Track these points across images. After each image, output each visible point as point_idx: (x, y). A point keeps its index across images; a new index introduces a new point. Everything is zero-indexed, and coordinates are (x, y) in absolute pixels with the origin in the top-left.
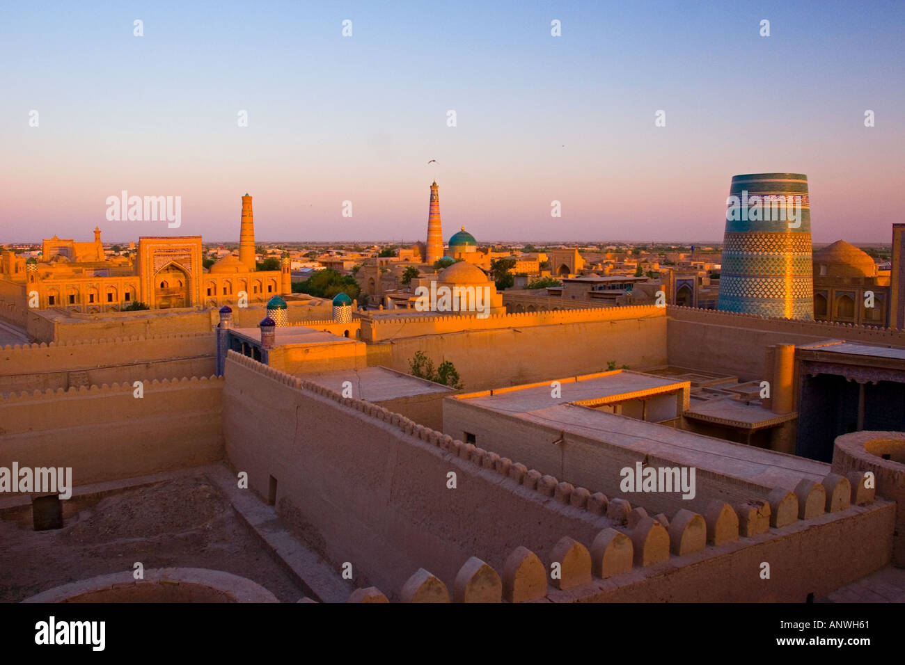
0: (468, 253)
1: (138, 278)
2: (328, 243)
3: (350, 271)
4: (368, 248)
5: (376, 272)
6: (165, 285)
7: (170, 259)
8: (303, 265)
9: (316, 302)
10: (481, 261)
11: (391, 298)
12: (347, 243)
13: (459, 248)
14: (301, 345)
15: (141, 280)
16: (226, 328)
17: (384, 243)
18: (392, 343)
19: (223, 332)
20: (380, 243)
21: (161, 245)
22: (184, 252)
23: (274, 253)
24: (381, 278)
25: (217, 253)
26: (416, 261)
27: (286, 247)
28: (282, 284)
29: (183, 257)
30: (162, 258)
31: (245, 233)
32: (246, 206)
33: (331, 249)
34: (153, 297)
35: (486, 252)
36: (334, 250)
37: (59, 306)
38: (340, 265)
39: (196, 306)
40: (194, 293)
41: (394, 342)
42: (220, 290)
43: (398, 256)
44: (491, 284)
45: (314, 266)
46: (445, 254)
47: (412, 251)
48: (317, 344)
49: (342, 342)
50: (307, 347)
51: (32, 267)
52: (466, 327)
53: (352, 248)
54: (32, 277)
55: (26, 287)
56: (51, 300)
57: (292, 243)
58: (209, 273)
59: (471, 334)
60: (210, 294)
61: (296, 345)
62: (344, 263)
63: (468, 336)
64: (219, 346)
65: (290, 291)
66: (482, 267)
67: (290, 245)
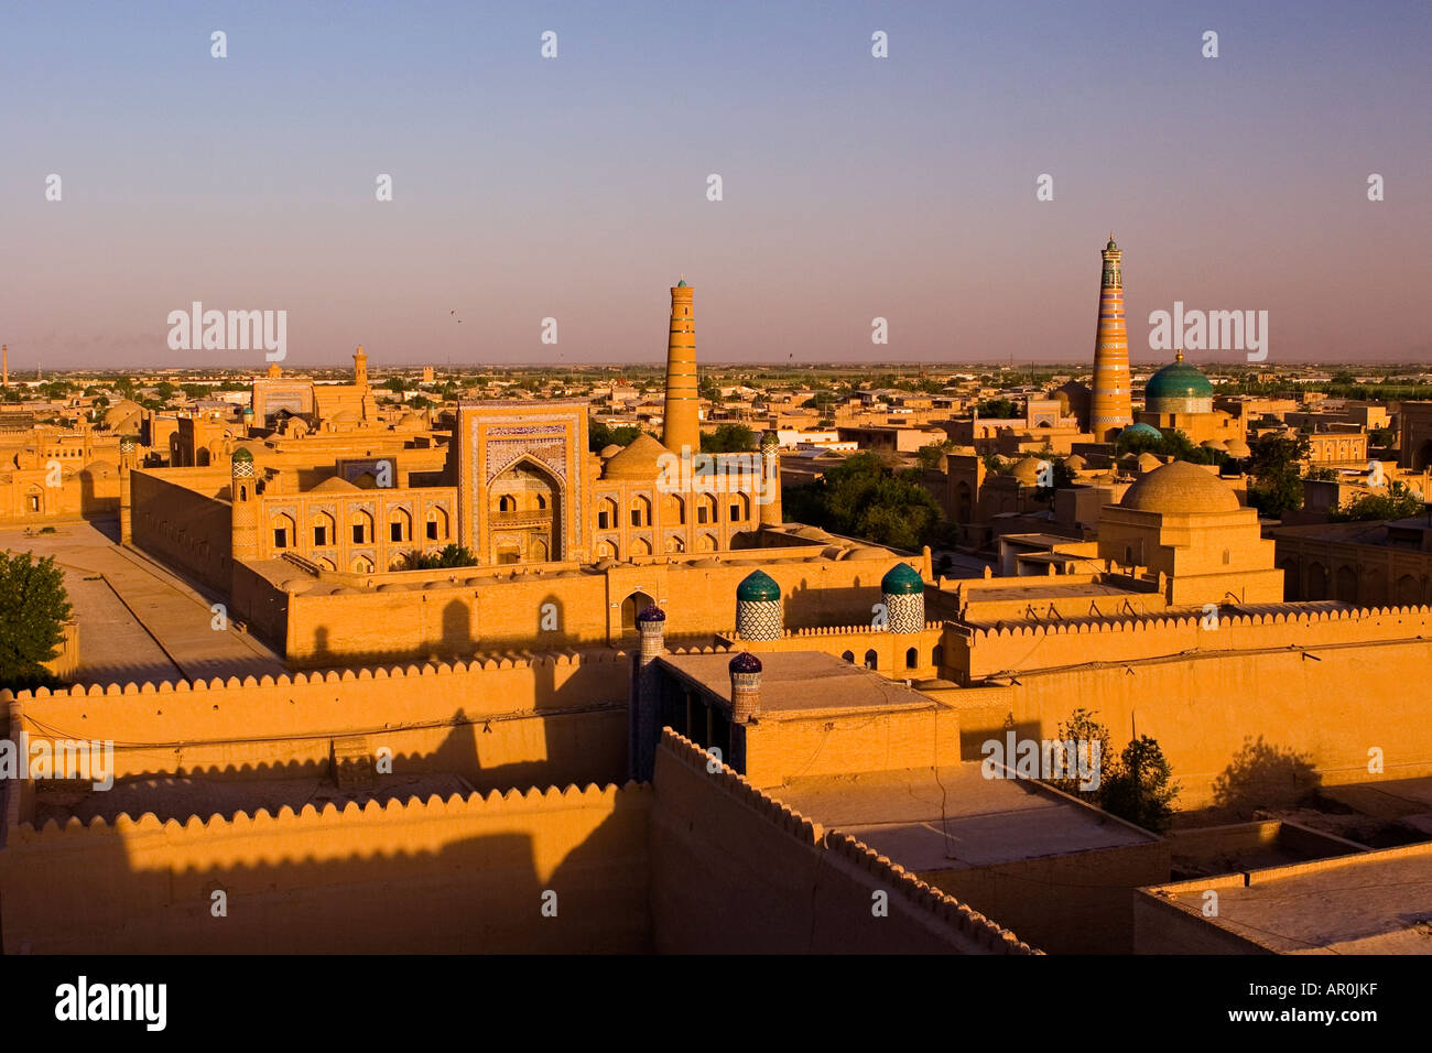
0: (1190, 415)
1: (454, 490)
2: (857, 367)
3: (911, 455)
4: (952, 383)
5: (974, 472)
6: (510, 505)
7: (520, 448)
8: (802, 438)
9: (837, 552)
10: (1223, 435)
11: (1010, 543)
12: (903, 366)
13: (1170, 404)
14: (816, 713)
15: (459, 495)
16: (652, 653)
17: (989, 368)
18: (1014, 681)
19: (646, 662)
20: (979, 366)
21: (502, 419)
22: (551, 434)
23: (735, 397)
25: (610, 397)
26: (1066, 434)
27: (763, 376)
29: (547, 445)
30: (504, 447)
31: (675, 369)
32: (681, 309)
33: (867, 385)
34: (484, 533)
35: (1236, 411)
36: (873, 387)
37: (294, 550)
38: (889, 437)
39: (574, 554)
40: (571, 523)
41: (1018, 680)
42: (625, 517)
43: (1024, 415)
44: (1249, 516)
45: (828, 441)
46: (1136, 415)
47: (1056, 405)
48: (851, 709)
49: (906, 706)
50: (830, 717)
51: (244, 468)
52: (1188, 646)
53: (915, 381)
54: (243, 488)
55: (230, 509)
56: (280, 537)
57: (777, 368)
58: (603, 477)
59: (1197, 662)
60: (603, 525)
61: (805, 713)
62: (899, 432)
63: (1191, 667)
64: (636, 694)
65: (781, 519)
66: (1225, 450)
67: (772, 373)
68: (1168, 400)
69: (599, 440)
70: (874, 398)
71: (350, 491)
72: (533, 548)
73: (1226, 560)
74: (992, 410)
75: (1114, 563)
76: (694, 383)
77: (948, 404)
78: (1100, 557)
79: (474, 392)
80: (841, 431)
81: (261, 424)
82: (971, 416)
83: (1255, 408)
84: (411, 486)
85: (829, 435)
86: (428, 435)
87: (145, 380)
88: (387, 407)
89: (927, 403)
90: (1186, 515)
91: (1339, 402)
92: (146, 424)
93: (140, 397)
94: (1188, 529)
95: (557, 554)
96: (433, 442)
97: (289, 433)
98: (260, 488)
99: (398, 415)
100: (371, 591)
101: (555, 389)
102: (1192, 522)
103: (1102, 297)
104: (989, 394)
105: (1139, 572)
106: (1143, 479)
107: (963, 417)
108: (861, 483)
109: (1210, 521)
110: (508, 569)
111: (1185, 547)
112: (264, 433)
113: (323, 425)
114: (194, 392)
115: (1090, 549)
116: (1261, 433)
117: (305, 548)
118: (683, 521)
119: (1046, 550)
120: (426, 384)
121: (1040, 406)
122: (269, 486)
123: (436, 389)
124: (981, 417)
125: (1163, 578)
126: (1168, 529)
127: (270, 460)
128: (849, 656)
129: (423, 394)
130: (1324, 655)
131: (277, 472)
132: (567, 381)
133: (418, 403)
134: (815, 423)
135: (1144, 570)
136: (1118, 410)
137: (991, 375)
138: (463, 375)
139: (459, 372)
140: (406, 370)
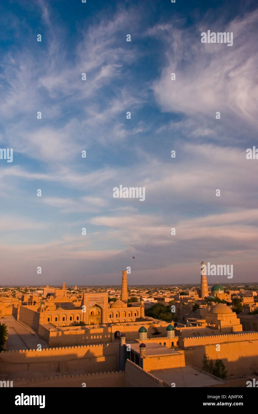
0: (220, 294)
1: (82, 310)
2: (156, 286)
3: (168, 303)
4: (174, 289)
5: (180, 306)
6: (93, 313)
7: (95, 302)
8: (147, 300)
9: (156, 322)
10: (226, 298)
11: (188, 320)
12: (164, 285)
13: (216, 292)
14: (156, 355)
16: (123, 344)
18: (193, 349)
19: (122, 345)
20: (178, 285)
21: (92, 296)
22: (101, 299)
23: (133, 292)
24: (183, 308)
25: (110, 292)
26: (197, 297)
28: (141, 312)
29: (100, 301)
30: (92, 302)
32: (124, 275)
34: (88, 319)
35: (228, 293)
36: (159, 290)
37: (51, 322)
38: (163, 299)
39: (105, 322)
40: (104, 317)
41: (194, 348)
42: (115, 316)
43: (188, 295)
44: (234, 314)
45: (152, 300)
46: (209, 294)
47: (194, 292)
48: (163, 355)
49: (174, 354)
50: (159, 357)
51: (43, 306)
52: (226, 341)
53: (167, 288)
54: (42, 310)
55: (39, 314)
56: (49, 319)
57: (141, 286)
59: (229, 344)
60: (110, 317)
61: (154, 356)
62: (165, 298)
63: (227, 345)
64: (120, 352)
65: (144, 315)
66: (227, 301)
67: (140, 287)
68: (215, 291)
69: (110, 300)
70: (159, 292)
71: (62, 310)
72: (97, 322)
73: (231, 323)
74: (182, 294)
75: (209, 324)
76: (127, 289)
77: (173, 293)
78: (206, 322)
79: (84, 291)
81: (45, 297)
82: (178, 295)
83: (232, 292)
86: (77, 299)
87: (22, 288)
88: (68, 294)
89: (169, 293)
90: (222, 314)
91: (247, 291)
92: (23, 297)
93: (22, 291)
94: (223, 317)
95: (102, 323)
96: (78, 301)
97: (50, 299)
98: (45, 310)
99: (70, 295)
100: (66, 331)
101: (100, 290)
102: (224, 315)
104: (181, 291)
105: (214, 325)
106: (213, 307)
107: (177, 295)
108: (159, 308)
109: (227, 315)
110: (92, 326)
111: (223, 320)
112: (45, 299)
113: (57, 297)
114: (32, 291)
115: (204, 321)
116: (233, 297)
117: (53, 322)
118: (126, 316)
119: (196, 321)
121: (191, 293)
122: (47, 309)
123: (77, 290)
124: (180, 295)
125: (219, 326)
126: (219, 316)
127: (46, 304)
128: (160, 344)
129: (75, 291)
130: (253, 342)
131: (48, 306)
132: (102, 289)
133: (74, 293)
134: (149, 296)
136: (206, 294)
137: (181, 287)
138: (82, 288)
139: (81, 287)
140: (72, 287)
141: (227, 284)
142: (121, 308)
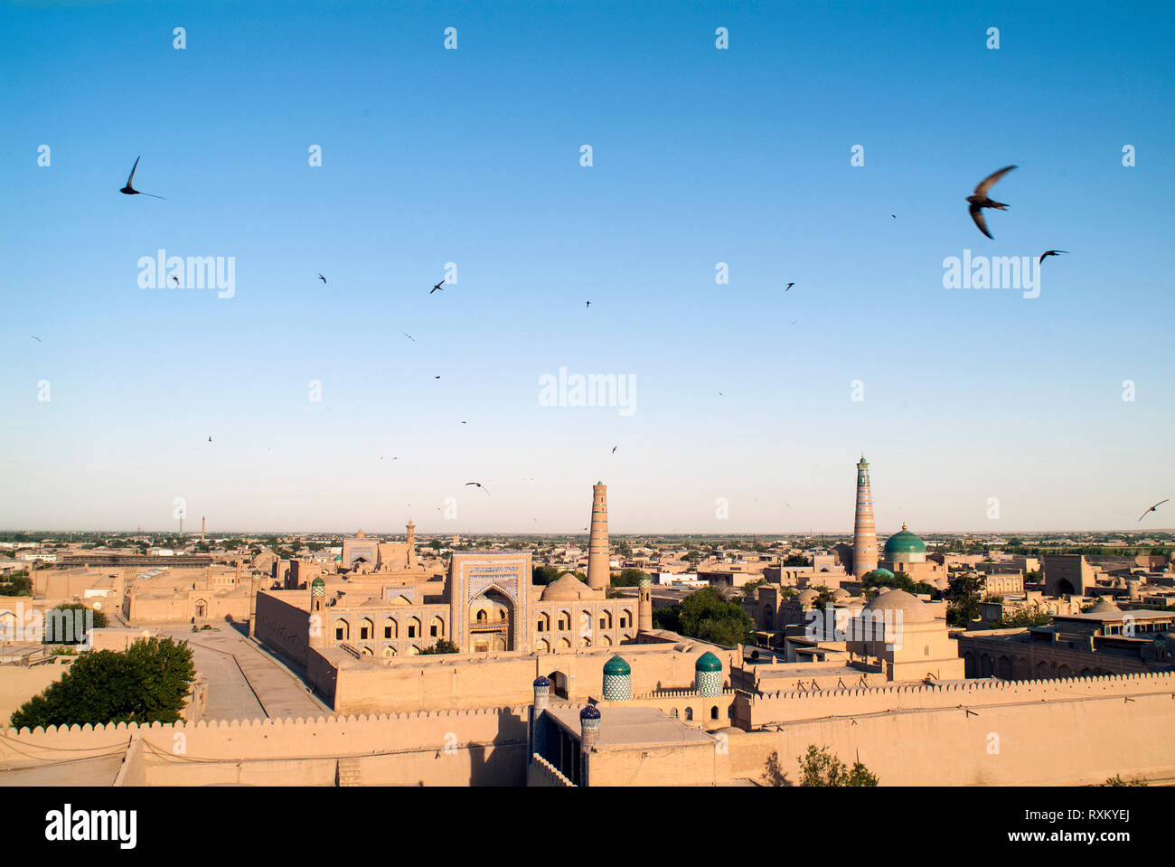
0: (912, 563)
1: (448, 606)
2: (718, 536)
3: (739, 588)
4: (772, 547)
5: (775, 598)
6: (483, 615)
7: (489, 580)
8: (675, 578)
9: (684, 647)
10: (934, 575)
11: (791, 641)
12: (746, 536)
13: (900, 557)
14: (636, 745)
15: (451, 608)
16: (543, 707)
17: (798, 537)
18: (779, 729)
19: (538, 713)
20: (793, 536)
21: (480, 562)
22: (509, 572)
23: (640, 554)
24: (782, 604)
25: (564, 554)
28: (639, 616)
29: (506, 579)
30: (479, 579)
31: (596, 535)
32: (599, 498)
33: (721, 547)
34: (466, 633)
35: (941, 562)
36: (725, 548)
37: (348, 642)
38: (728, 578)
39: (522, 646)
40: (520, 627)
41: (782, 727)
42: (554, 625)
43: (812, 564)
44: (940, 624)
45: (692, 581)
46: (880, 564)
47: (832, 558)
48: (659, 744)
50: (646, 749)
51: (318, 590)
52: (894, 707)
53: (751, 545)
54: (318, 603)
55: (308, 614)
56: (339, 633)
58: (542, 599)
59: (899, 717)
60: (540, 629)
61: (629, 746)
62: (735, 575)
63: (894, 719)
64: (531, 732)
65: (650, 626)
66: (934, 585)
67: (665, 540)
68: (898, 554)
69: (539, 577)
70: (724, 555)
72: (497, 643)
73: (927, 652)
74: (794, 561)
75: (854, 654)
77: (770, 559)
78: (847, 650)
80: (698, 573)
81: (345, 566)
82: (780, 566)
83: (954, 560)
84: (424, 603)
85: (691, 576)
87: (286, 539)
89: (757, 558)
91: (1010, 557)
92: (275, 565)
93: (280, 549)
95: (510, 646)
98: (334, 603)
99: (432, 562)
100: (391, 668)
103: (858, 491)
104: (795, 552)
105: (871, 660)
107: (776, 566)
108: (703, 605)
109: (917, 627)
110: (477, 656)
112: (346, 571)
114: (315, 547)
116: (957, 575)
117: (354, 640)
120: (454, 544)
121: (824, 559)
122: (339, 601)
124: (785, 565)
125: (884, 663)
127: (343, 587)
130: (980, 712)
131: (344, 594)
132: (540, 544)
134: (684, 569)
135: (875, 659)
136: (869, 561)
137: (798, 542)
138: (477, 540)
139: (475, 537)
140: (444, 537)
141: (951, 535)
142: (574, 603)
